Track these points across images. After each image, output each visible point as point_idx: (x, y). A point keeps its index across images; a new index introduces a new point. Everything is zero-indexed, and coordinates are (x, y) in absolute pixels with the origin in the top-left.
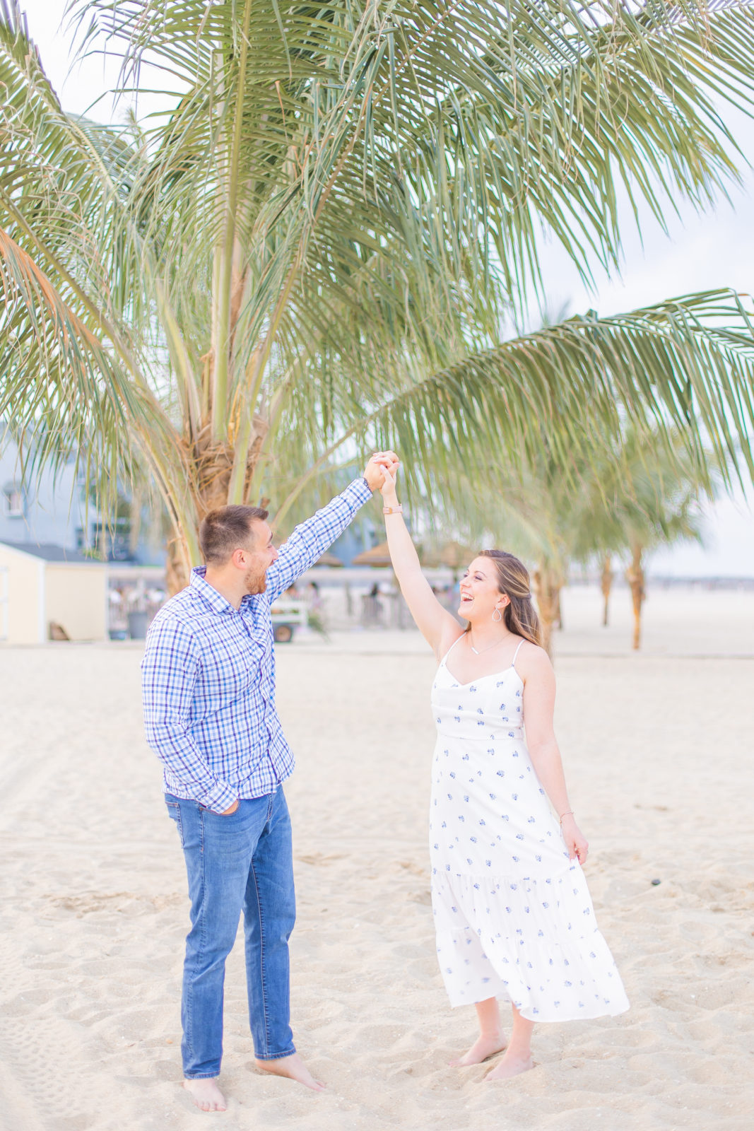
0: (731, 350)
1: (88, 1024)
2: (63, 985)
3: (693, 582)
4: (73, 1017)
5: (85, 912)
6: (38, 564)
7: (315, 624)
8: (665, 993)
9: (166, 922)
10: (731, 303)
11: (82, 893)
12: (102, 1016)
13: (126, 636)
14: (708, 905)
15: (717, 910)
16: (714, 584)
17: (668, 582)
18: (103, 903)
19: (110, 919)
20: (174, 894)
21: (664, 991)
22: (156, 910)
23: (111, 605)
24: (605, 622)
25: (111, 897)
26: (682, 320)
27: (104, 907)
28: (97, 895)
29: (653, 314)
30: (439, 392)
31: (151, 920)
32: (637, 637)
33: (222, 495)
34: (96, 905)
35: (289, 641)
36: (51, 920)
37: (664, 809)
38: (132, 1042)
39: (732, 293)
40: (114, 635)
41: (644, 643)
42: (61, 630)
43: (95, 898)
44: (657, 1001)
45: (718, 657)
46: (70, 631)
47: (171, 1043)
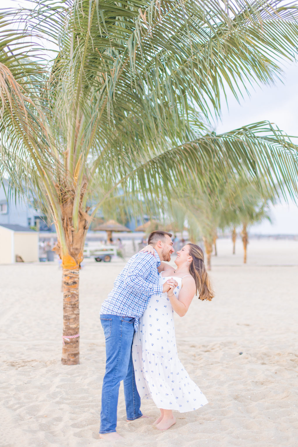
0: (270, 144)
1: (15, 410)
2: (7, 395)
3: (269, 236)
4: (9, 408)
5: (19, 367)
6: (11, 232)
7: (119, 255)
8: (239, 396)
9: (50, 371)
10: (268, 127)
11: (19, 360)
12: (21, 407)
13: (46, 260)
14: (260, 362)
15: (263, 364)
16: (278, 237)
17: (259, 237)
18: (26, 364)
19: (28, 370)
20: (54, 360)
21: (238, 395)
22: (46, 366)
23: (40, 247)
24: (234, 253)
25: (30, 361)
26: (250, 134)
27: (26, 365)
28: (24, 361)
29: (239, 132)
30: (155, 164)
31: (44, 370)
32: (245, 258)
33: (71, 205)
34: (23, 364)
35: (110, 261)
36: (5, 370)
37: (248, 325)
38: (32, 417)
39: (268, 123)
40: (41, 260)
41: (248, 260)
42: (20, 258)
43: (23, 362)
44: (235, 399)
45: (276, 266)
46: (24, 258)
47: (46, 417)
